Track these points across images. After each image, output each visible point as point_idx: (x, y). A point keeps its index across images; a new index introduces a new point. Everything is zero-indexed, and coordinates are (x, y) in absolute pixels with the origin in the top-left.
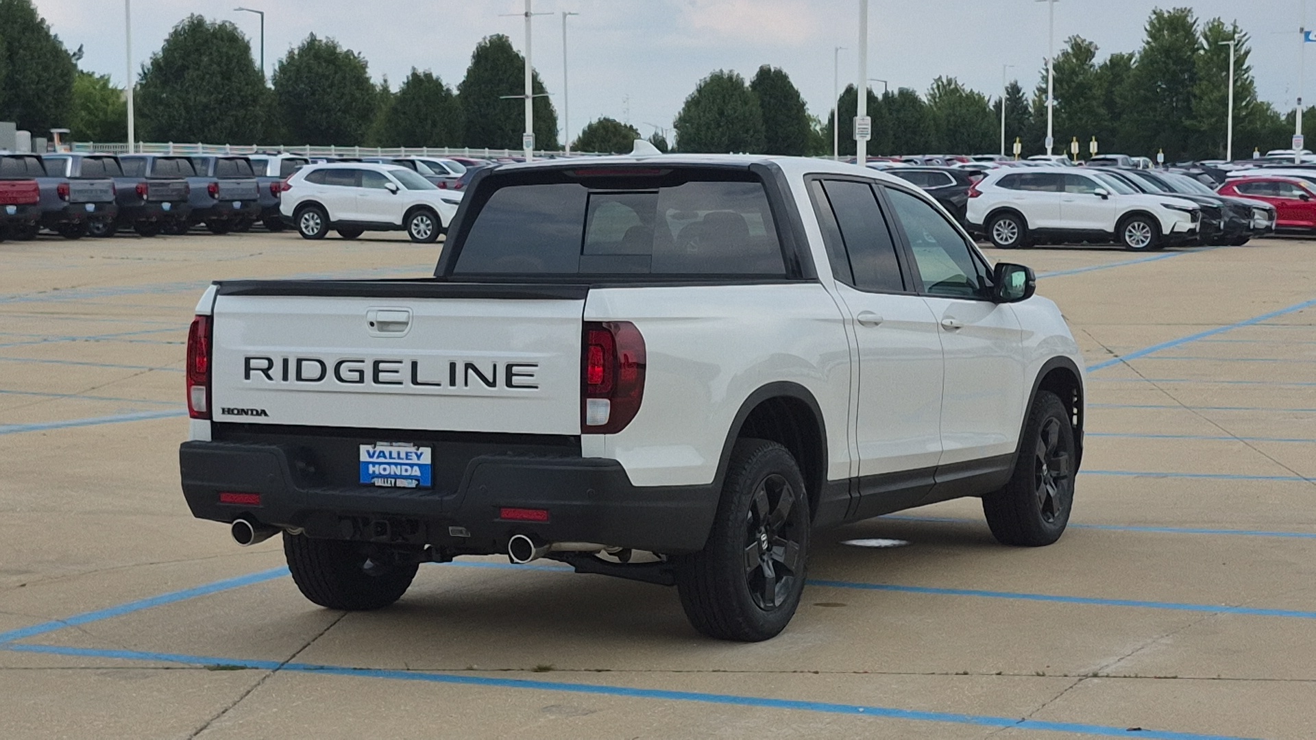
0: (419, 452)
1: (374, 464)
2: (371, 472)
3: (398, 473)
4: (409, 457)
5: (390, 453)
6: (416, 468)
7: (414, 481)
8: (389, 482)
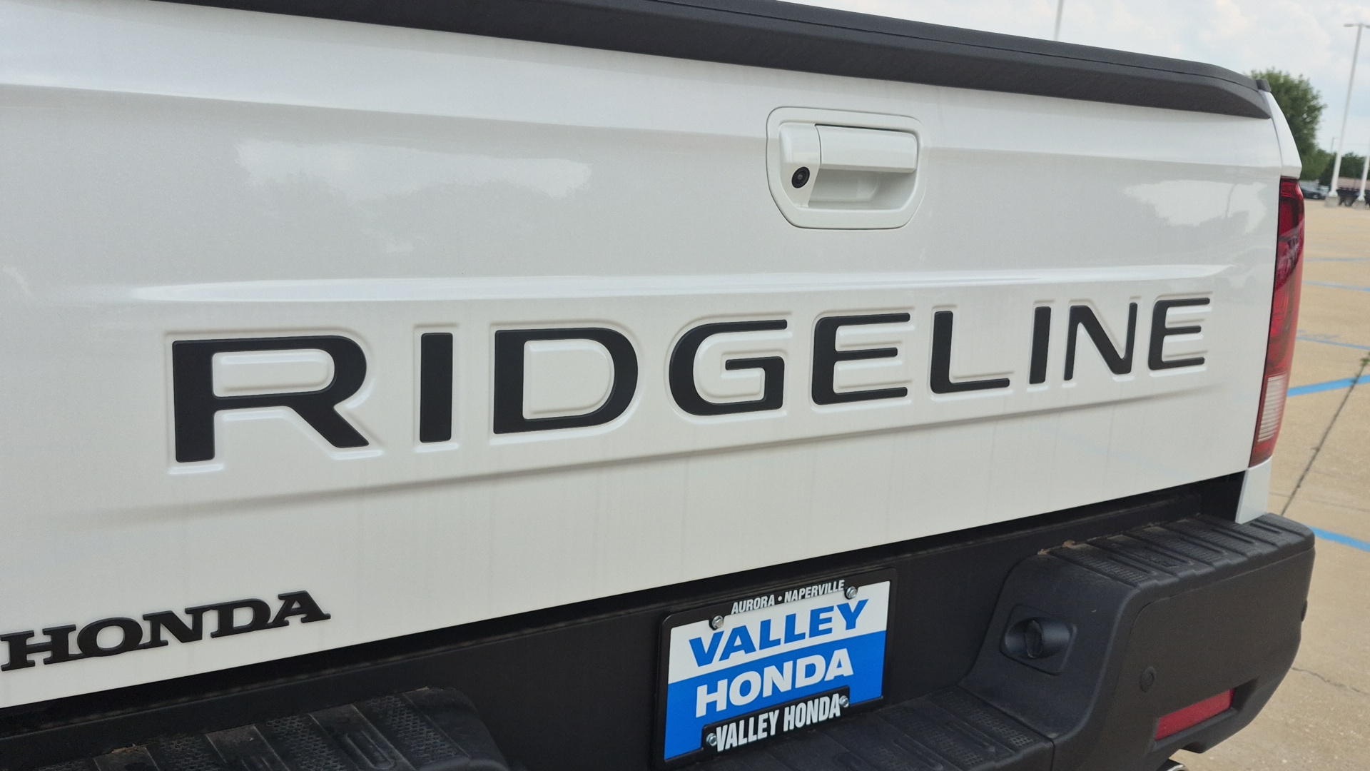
0: (853, 605)
1: (711, 681)
2: (701, 711)
3: (784, 686)
4: (822, 627)
5: (766, 626)
6: (841, 655)
7: (836, 696)
8: (762, 725)
